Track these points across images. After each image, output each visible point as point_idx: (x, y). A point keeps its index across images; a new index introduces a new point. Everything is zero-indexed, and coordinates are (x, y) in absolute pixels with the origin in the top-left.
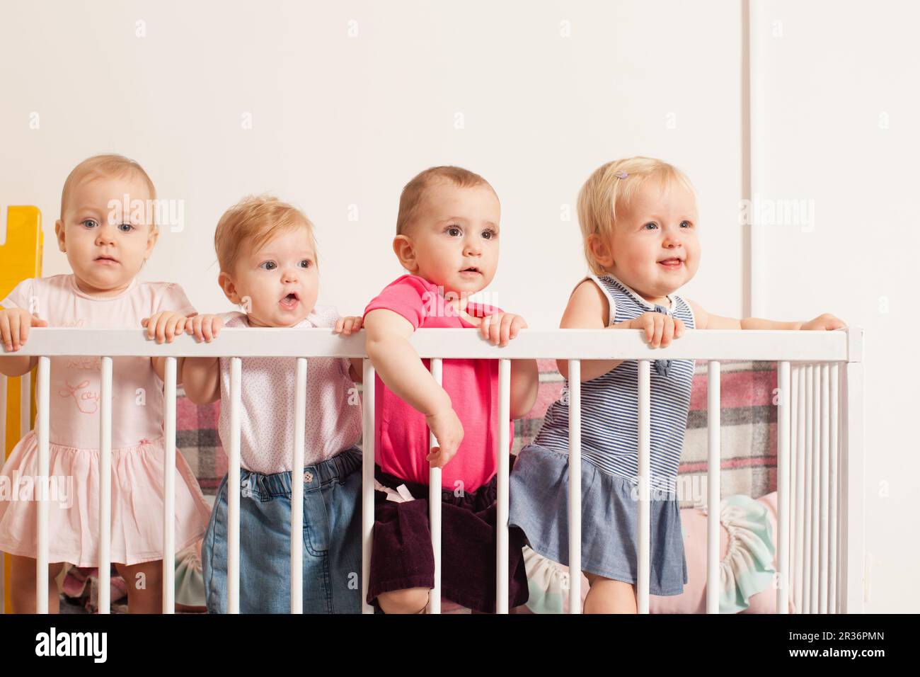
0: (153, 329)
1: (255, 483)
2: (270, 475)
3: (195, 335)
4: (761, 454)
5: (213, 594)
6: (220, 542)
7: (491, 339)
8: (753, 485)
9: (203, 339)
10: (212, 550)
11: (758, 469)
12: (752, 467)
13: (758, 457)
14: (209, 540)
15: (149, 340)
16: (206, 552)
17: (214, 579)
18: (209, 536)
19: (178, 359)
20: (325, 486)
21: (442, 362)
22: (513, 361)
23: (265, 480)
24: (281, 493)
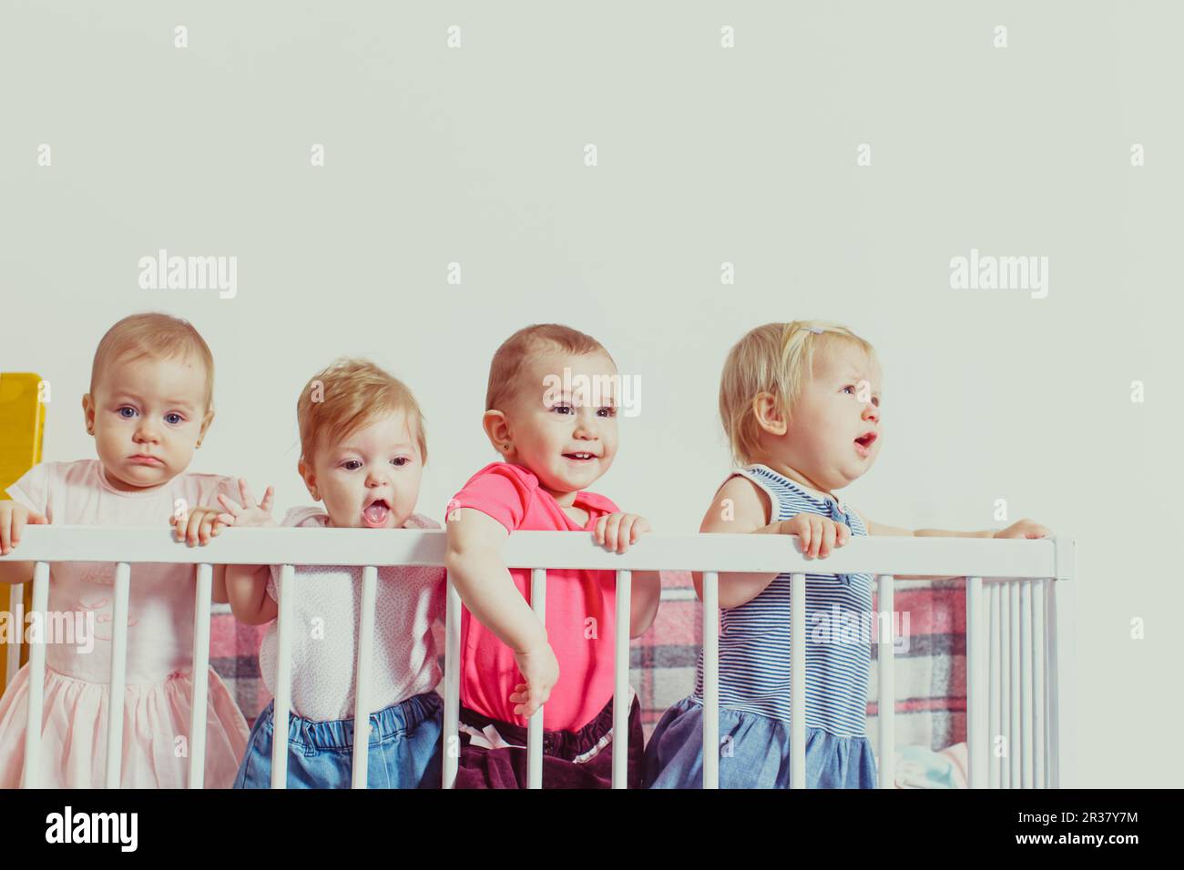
0: (183, 530)
1: (298, 732)
2: (318, 723)
4: (944, 695)
7: (607, 545)
8: (934, 734)
11: (940, 714)
12: (932, 711)
13: (938, 698)
15: (178, 542)
19: (214, 566)
20: (390, 740)
21: (545, 572)
22: (635, 573)
23: (311, 729)
24: (330, 747)
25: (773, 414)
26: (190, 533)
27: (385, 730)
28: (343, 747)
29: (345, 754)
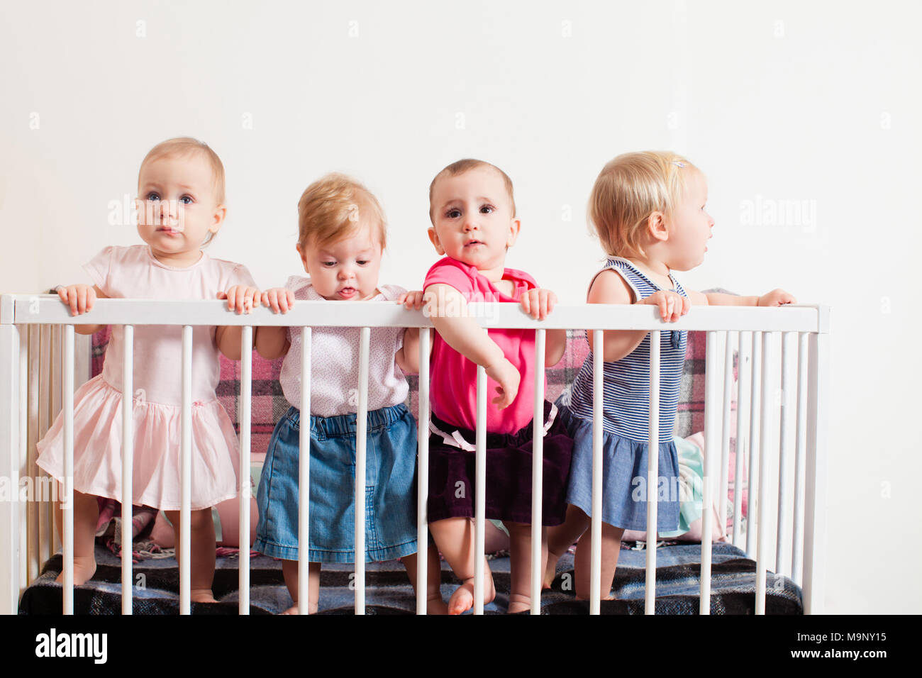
0: (233, 302)
1: (314, 424)
2: (328, 418)
3: (272, 307)
4: (686, 400)
5: (269, 521)
6: (276, 476)
7: (532, 314)
8: (680, 427)
9: (279, 311)
10: (269, 482)
11: (684, 413)
12: (679, 412)
13: (683, 403)
14: (267, 474)
15: (229, 311)
16: (264, 484)
17: (270, 507)
18: (267, 470)
19: (253, 327)
20: (375, 431)
21: (487, 331)
22: (548, 331)
23: (323, 422)
24: (336, 434)
25: (662, 228)
26: (238, 305)
27: (373, 424)
28: (345, 434)
29: (347, 438)
